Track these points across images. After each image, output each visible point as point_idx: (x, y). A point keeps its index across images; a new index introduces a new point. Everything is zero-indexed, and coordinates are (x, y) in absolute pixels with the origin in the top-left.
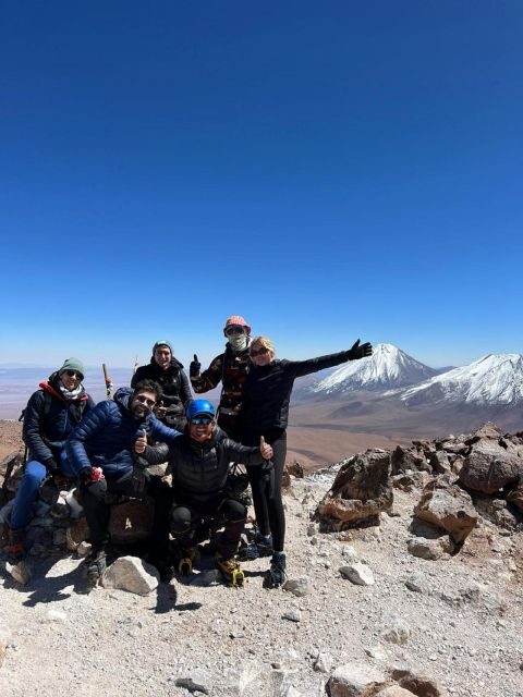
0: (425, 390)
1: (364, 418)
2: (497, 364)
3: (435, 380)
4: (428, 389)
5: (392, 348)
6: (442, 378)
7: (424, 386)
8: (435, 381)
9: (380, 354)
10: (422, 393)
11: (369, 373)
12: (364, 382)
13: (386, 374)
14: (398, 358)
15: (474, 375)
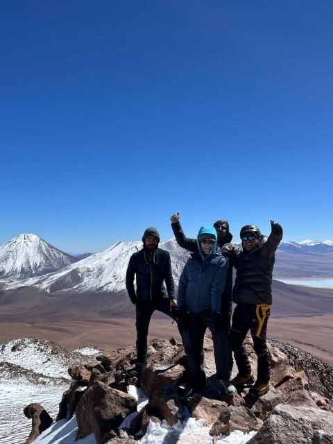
0: (65, 277)
1: (7, 307)
2: (125, 249)
3: (74, 266)
4: (68, 274)
5: (34, 237)
6: (80, 265)
7: (64, 273)
8: (74, 268)
9: (22, 244)
10: (62, 280)
11: (12, 264)
12: (7, 271)
13: (28, 262)
14: (40, 247)
15: (108, 260)
